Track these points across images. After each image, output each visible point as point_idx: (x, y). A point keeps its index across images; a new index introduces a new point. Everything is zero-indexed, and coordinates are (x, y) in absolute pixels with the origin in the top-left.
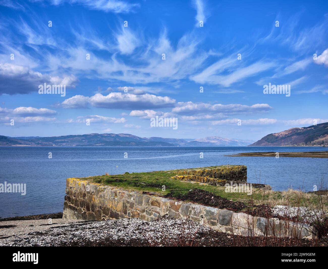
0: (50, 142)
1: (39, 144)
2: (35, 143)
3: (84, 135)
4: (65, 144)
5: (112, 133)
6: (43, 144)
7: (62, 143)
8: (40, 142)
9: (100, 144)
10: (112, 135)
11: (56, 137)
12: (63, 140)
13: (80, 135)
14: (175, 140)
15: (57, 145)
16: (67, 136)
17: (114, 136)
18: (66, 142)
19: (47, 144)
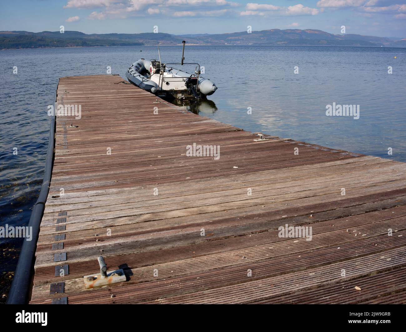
0: (221, 40)
1: (208, 43)
2: (204, 42)
3: (262, 32)
4: (239, 42)
5: (296, 29)
6: (213, 43)
7: (236, 41)
8: (209, 41)
9: (282, 43)
10: (296, 31)
11: (228, 34)
12: (237, 38)
13: (257, 31)
14: (377, 39)
15: (230, 44)
16: (242, 32)
17: (299, 33)
18: (241, 40)
19: (217, 42)
